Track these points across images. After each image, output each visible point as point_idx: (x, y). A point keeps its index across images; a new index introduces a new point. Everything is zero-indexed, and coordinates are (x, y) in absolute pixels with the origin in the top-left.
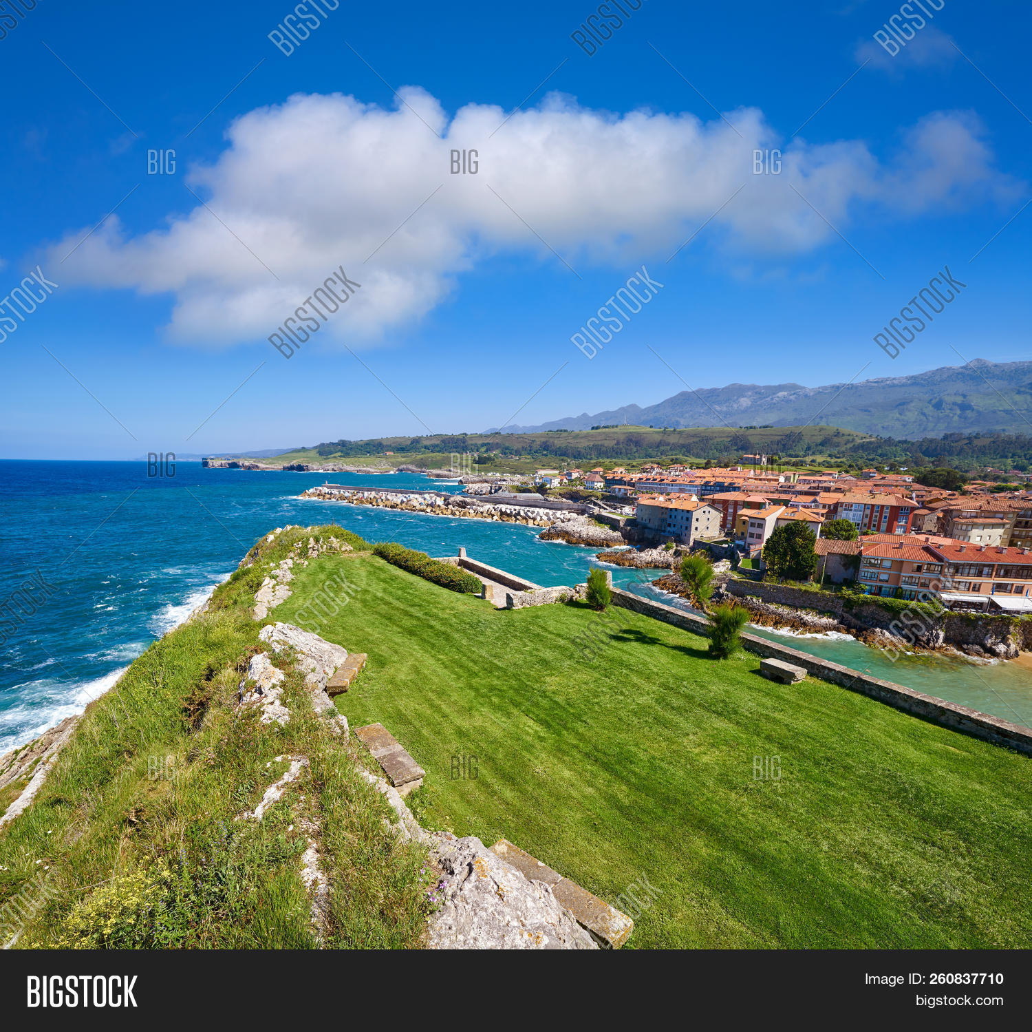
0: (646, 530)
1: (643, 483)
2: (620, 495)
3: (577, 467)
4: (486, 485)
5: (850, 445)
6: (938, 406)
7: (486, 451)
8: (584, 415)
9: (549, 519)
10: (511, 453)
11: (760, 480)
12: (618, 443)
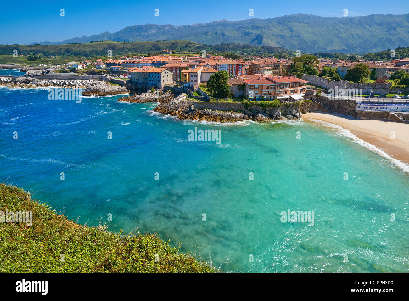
0: (138, 84)
1: (125, 64)
2: (115, 70)
3: (89, 60)
4: (39, 70)
5: (194, 47)
6: (216, 34)
7: (34, 54)
8: (84, 36)
9: (84, 85)
10: (49, 55)
11: (174, 59)
12: (104, 49)
